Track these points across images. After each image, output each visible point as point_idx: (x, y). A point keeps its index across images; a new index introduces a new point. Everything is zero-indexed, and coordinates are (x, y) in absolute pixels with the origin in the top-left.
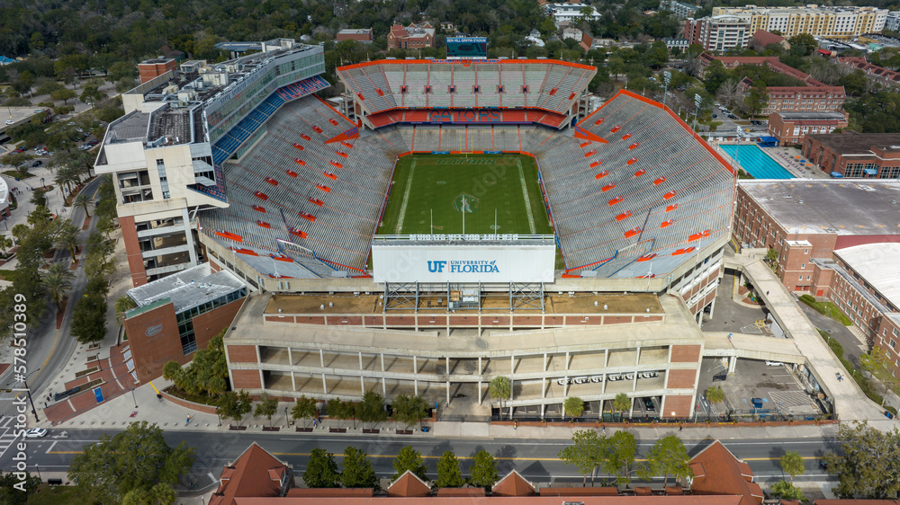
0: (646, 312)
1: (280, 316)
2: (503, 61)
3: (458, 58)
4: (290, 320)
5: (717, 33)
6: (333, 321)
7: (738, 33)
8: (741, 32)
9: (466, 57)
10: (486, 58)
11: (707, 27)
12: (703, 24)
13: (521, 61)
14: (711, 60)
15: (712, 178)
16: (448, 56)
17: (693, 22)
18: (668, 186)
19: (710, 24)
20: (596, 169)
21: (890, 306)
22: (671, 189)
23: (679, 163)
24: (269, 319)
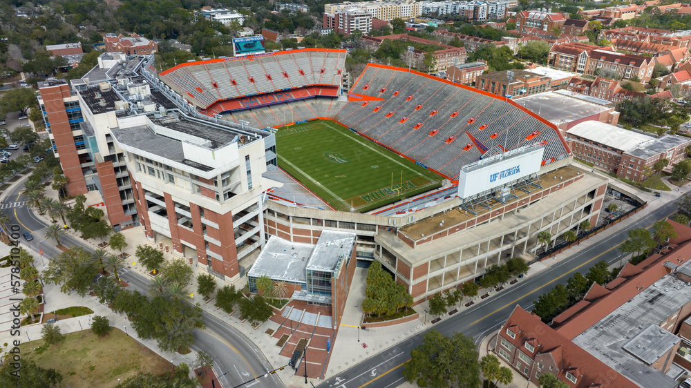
0: (577, 175)
1: (425, 238)
2: (276, 53)
3: (244, 54)
4: (429, 239)
5: (354, 21)
6: (452, 231)
7: (366, 20)
8: (368, 20)
9: (250, 54)
10: (264, 52)
11: (346, 18)
12: (341, 16)
13: (288, 52)
14: (373, 39)
15: (492, 106)
16: (237, 53)
17: (330, 15)
18: (464, 116)
19: (349, 16)
20: (393, 117)
21: (614, 150)
22: (467, 117)
23: (457, 102)
24: (418, 243)
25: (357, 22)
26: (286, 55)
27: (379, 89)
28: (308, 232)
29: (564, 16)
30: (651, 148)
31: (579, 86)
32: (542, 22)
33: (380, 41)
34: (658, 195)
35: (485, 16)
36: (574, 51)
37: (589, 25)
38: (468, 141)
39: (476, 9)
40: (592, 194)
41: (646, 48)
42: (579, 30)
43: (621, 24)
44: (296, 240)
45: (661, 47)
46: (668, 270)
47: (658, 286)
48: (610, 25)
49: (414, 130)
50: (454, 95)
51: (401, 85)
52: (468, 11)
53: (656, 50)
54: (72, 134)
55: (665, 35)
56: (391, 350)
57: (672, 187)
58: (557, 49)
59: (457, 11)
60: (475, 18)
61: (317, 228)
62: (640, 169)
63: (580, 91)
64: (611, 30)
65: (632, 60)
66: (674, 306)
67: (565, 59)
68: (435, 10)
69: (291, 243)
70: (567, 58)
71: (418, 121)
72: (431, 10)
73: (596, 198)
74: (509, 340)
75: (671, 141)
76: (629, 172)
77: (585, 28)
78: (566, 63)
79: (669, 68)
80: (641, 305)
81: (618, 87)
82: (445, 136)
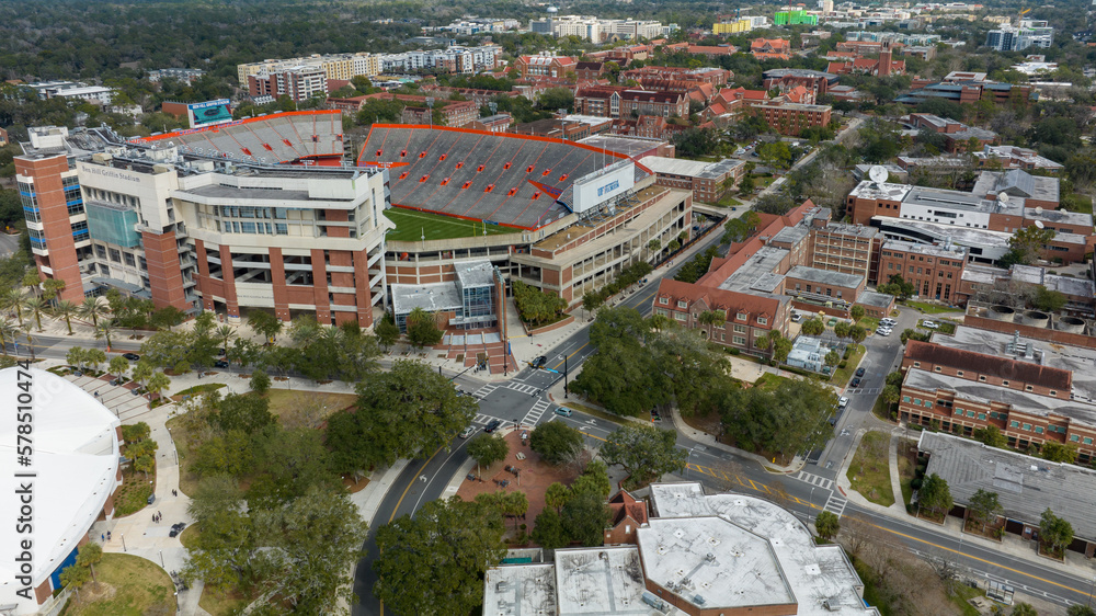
2: (245, 121)
3: (206, 125)
5: (303, 82)
7: (319, 80)
8: (322, 79)
9: (214, 123)
10: (231, 120)
11: (290, 79)
12: (281, 77)
13: (261, 119)
14: (346, 102)
15: (548, 150)
16: (196, 124)
17: (263, 77)
18: (519, 166)
19: (294, 76)
20: (430, 182)
21: (683, 177)
22: (524, 166)
23: (505, 152)
24: (556, 253)
25: (308, 83)
26: (259, 123)
27: (398, 152)
28: (436, 269)
29: (572, 59)
30: (715, 170)
31: (623, 128)
32: (548, 68)
33: (358, 103)
34: (734, 209)
35: (471, 67)
36: (603, 94)
37: (605, 66)
38: (535, 190)
39: (458, 59)
40: (681, 207)
41: (674, 86)
42: (595, 74)
43: (639, 64)
44: (422, 282)
45: (688, 83)
46: (763, 242)
47: (760, 253)
48: (626, 66)
49: (464, 190)
50: (498, 146)
51: (428, 143)
52: (449, 62)
53: (684, 87)
54: (69, 221)
55: (687, 72)
56: (565, 343)
57: (742, 201)
58: (582, 93)
59: (433, 63)
60: (459, 70)
61: (447, 262)
62: (712, 190)
63: (626, 133)
64: (630, 71)
65: (666, 97)
66: (775, 262)
67: (594, 103)
68: (400, 64)
69: (419, 286)
70: (596, 103)
71: (464, 180)
72: (394, 65)
73: (686, 211)
74: (663, 307)
75: (730, 163)
76: (702, 196)
77: (601, 71)
78: (598, 108)
79: (703, 104)
80: (753, 265)
81: (664, 122)
82: (505, 189)
